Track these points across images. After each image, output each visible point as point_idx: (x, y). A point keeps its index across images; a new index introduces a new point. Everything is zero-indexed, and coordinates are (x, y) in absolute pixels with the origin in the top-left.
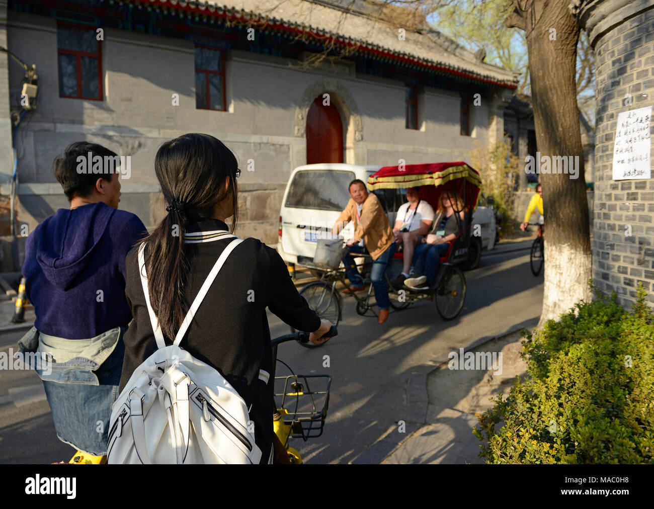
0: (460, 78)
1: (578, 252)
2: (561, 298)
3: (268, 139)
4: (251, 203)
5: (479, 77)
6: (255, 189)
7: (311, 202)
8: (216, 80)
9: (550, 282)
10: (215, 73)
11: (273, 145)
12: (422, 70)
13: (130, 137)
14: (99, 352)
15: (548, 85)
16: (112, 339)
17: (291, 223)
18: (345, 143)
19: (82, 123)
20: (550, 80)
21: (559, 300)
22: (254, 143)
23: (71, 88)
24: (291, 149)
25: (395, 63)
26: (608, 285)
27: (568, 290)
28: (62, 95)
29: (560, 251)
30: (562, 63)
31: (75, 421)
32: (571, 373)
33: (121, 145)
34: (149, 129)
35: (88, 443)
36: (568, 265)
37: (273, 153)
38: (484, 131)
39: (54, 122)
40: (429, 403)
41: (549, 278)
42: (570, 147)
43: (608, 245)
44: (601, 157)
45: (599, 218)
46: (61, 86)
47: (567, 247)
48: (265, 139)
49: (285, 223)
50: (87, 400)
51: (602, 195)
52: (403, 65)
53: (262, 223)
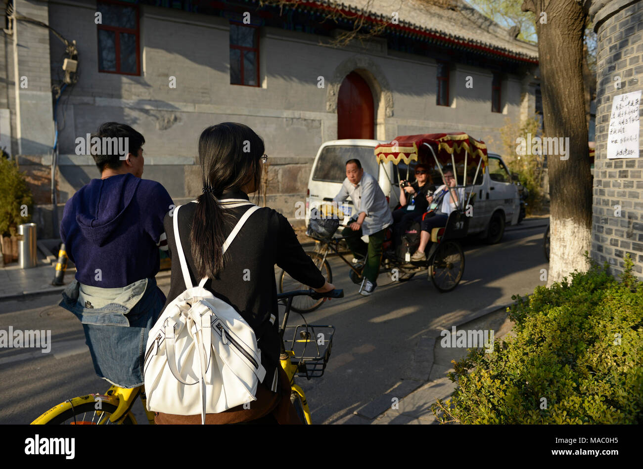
0: (492, 56)
1: (581, 227)
2: (565, 269)
3: (300, 115)
4: (282, 177)
5: (510, 54)
6: (287, 163)
7: (337, 176)
8: (251, 56)
9: (555, 254)
10: (249, 50)
11: (305, 120)
12: (454, 47)
13: (167, 111)
14: (129, 299)
15: (555, 69)
16: (141, 288)
17: (318, 196)
18: (376, 119)
19: (120, 97)
20: (557, 63)
21: (563, 271)
22: (286, 118)
23: (111, 61)
24: (322, 124)
25: (427, 40)
26: (602, 257)
27: (571, 262)
28: (101, 70)
29: (564, 225)
30: (568, 47)
31: (110, 359)
32: (543, 330)
33: (158, 119)
34: (185, 104)
35: (121, 378)
36: (572, 238)
37: (304, 128)
38: (515, 108)
39: (93, 96)
40: (434, 363)
41: (554, 251)
42: (575, 127)
43: (602, 219)
44: (599, 137)
45: (596, 194)
46: (101, 60)
47: (571, 221)
48: (297, 114)
49: (312, 196)
50: (119, 339)
51: (599, 172)
52: (434, 42)
53: (293, 196)
